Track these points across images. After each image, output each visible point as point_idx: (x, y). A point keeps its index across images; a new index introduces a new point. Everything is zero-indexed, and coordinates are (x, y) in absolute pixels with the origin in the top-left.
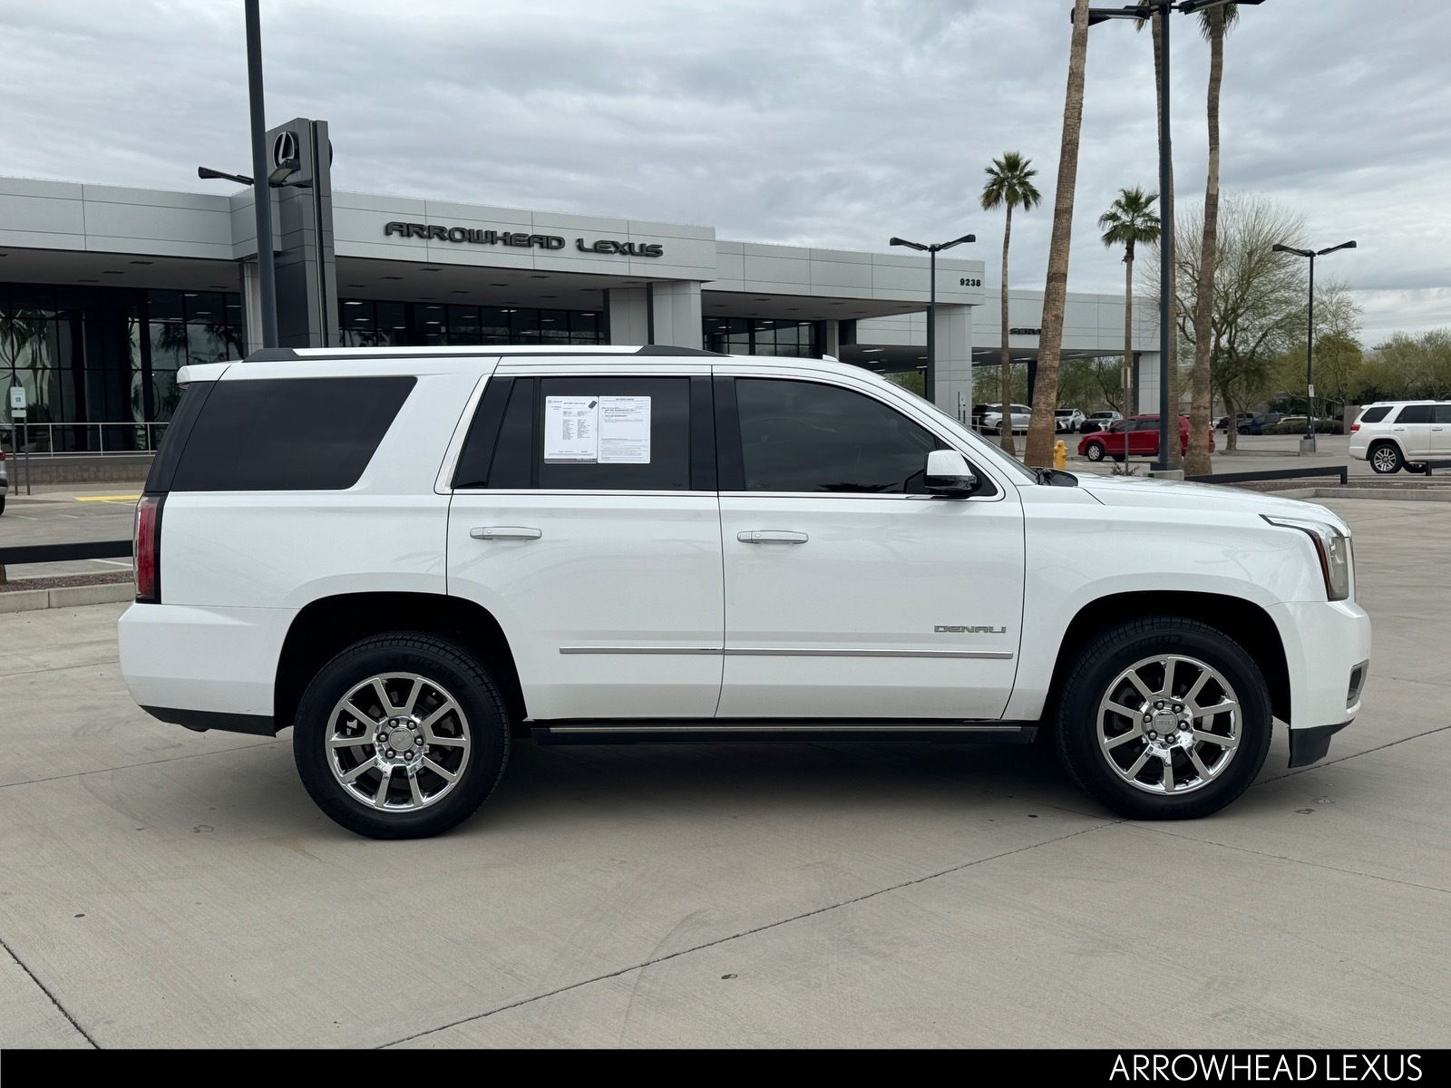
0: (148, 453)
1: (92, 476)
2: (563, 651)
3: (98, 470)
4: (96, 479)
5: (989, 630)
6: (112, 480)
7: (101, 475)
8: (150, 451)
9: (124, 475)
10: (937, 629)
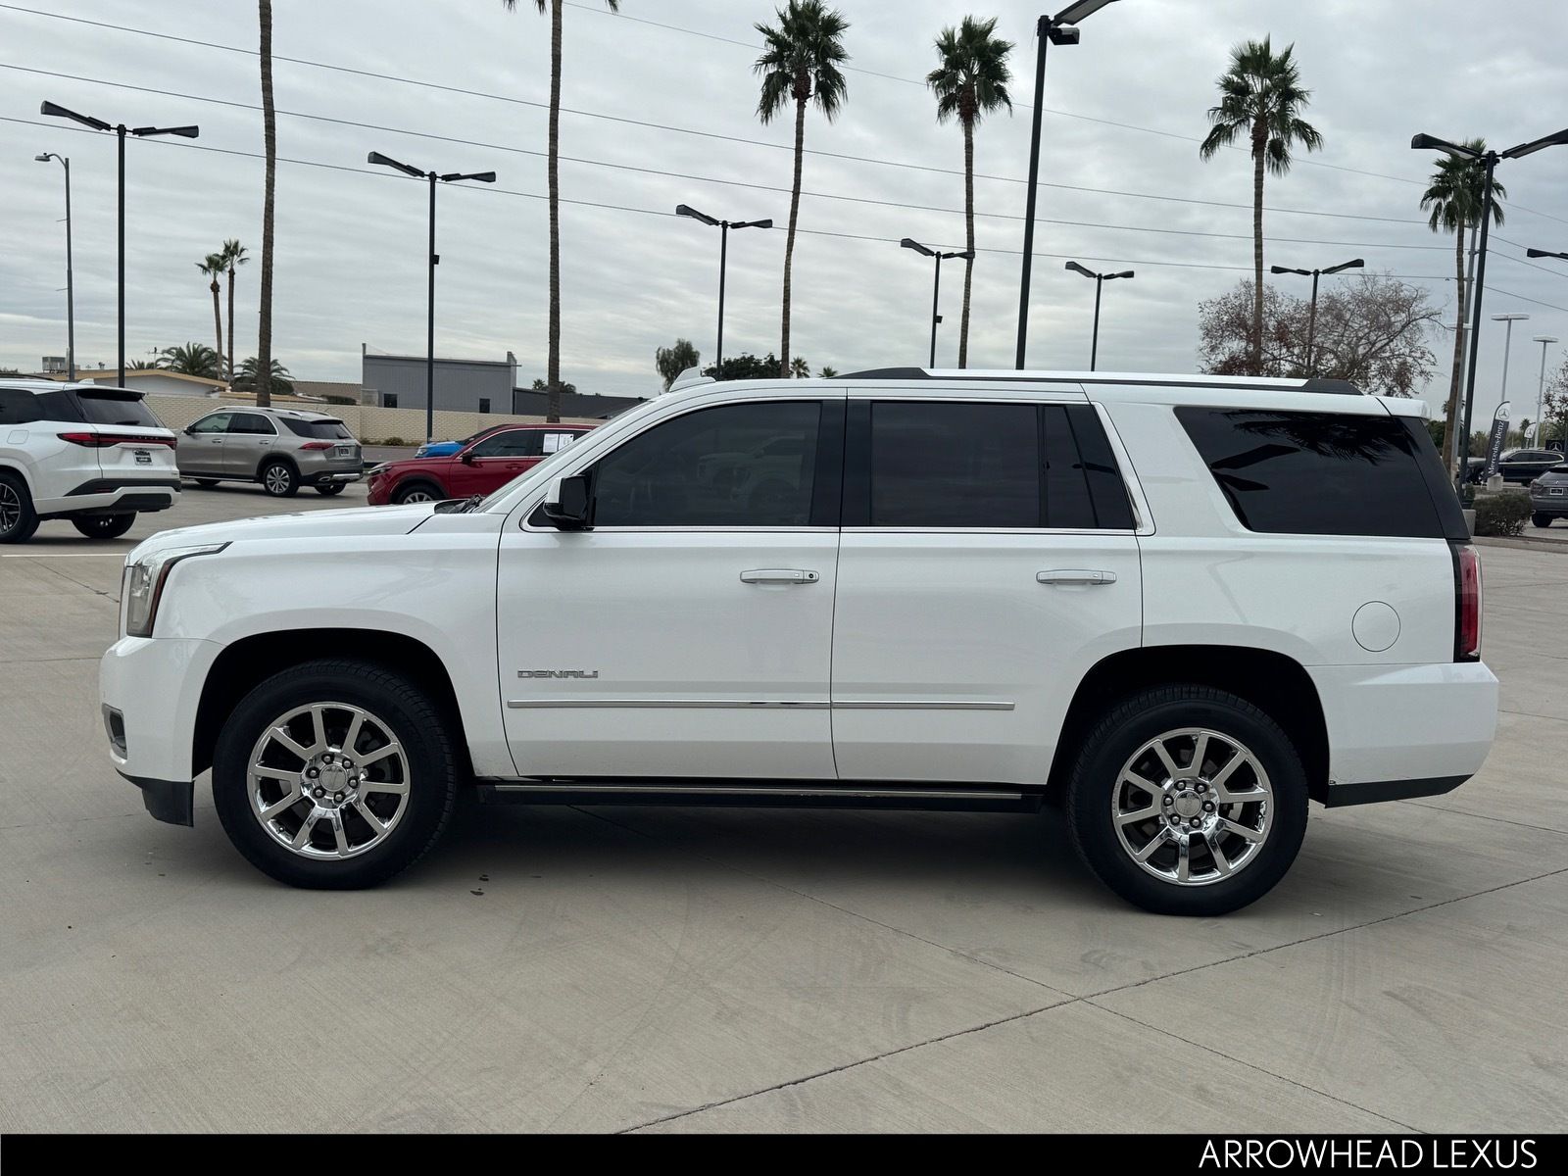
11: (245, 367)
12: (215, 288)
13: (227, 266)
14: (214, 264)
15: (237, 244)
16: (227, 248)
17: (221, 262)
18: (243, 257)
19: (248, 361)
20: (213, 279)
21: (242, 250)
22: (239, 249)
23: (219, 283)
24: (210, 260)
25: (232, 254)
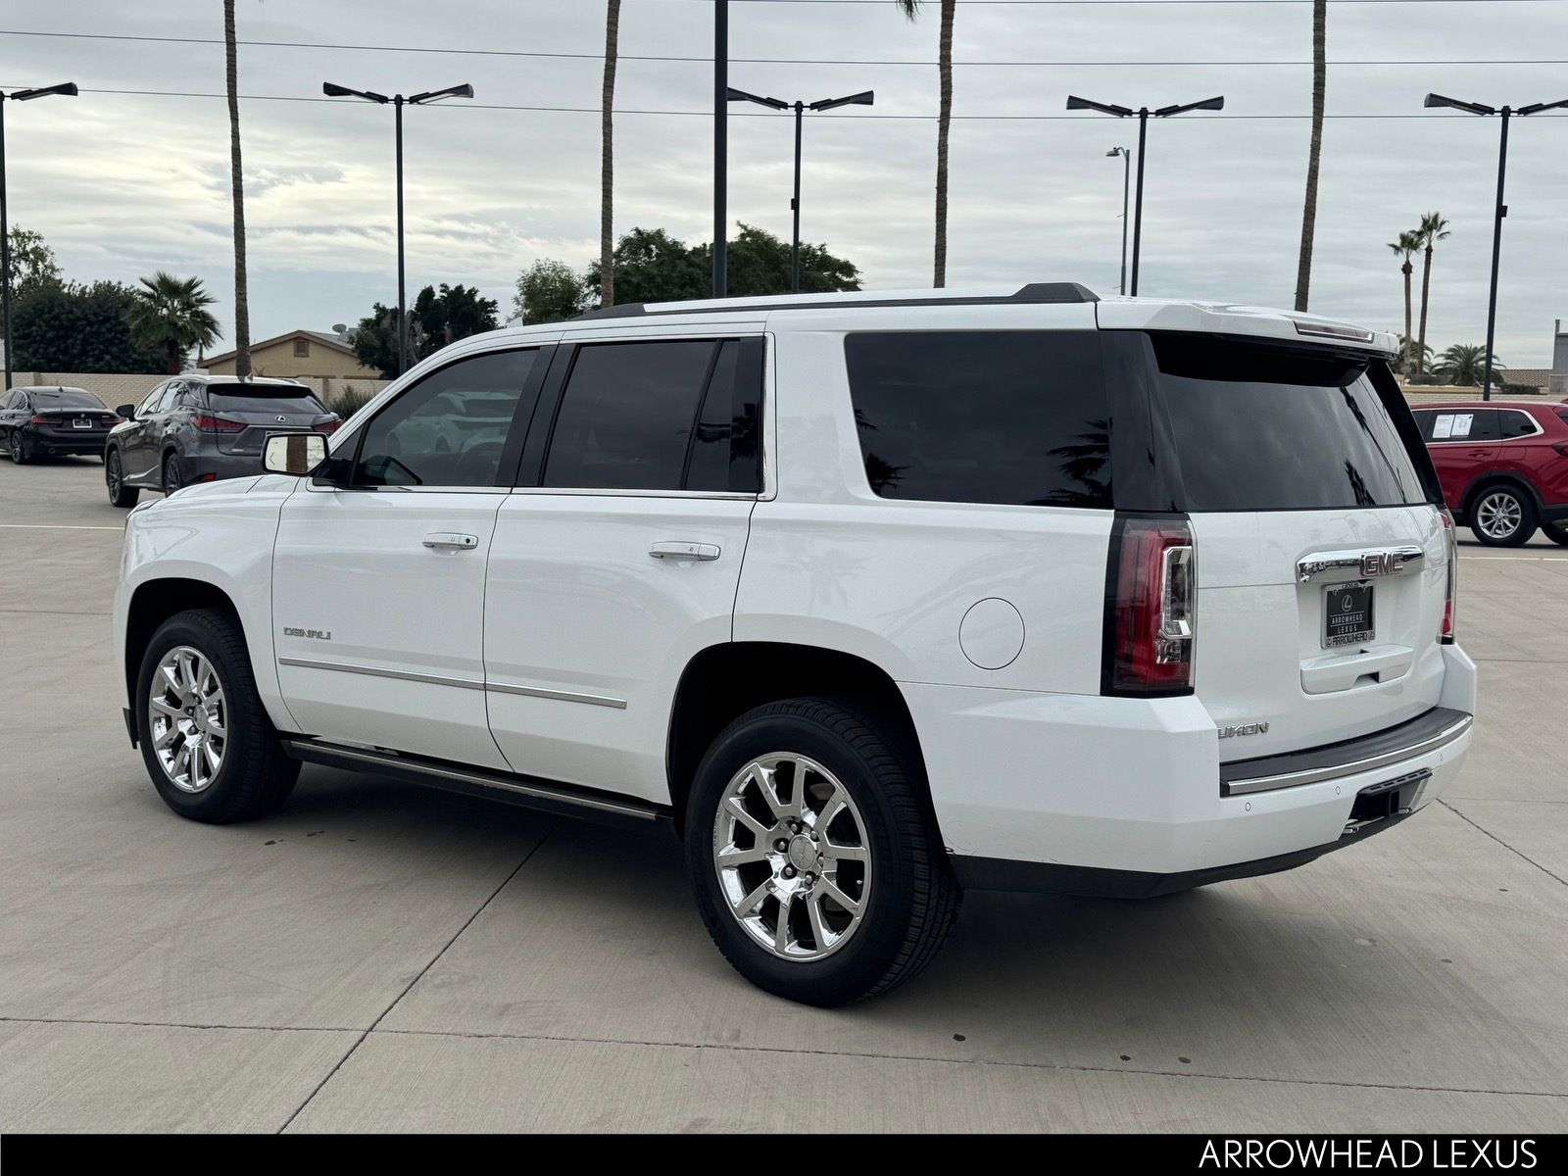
11: (1448, 357)
12: (1407, 269)
13: (1422, 243)
14: (1408, 243)
15: (1436, 217)
16: (1425, 222)
17: (1416, 240)
18: (1442, 231)
19: (1451, 350)
20: (1405, 260)
21: (1443, 223)
22: (1439, 222)
23: (1412, 263)
24: (1403, 238)
25: (1430, 229)
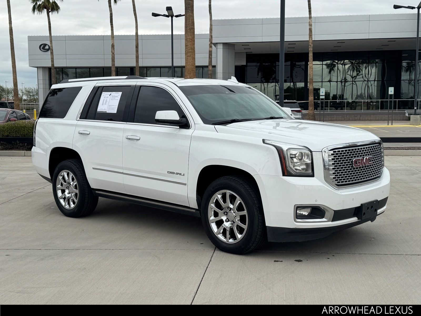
0: (379, 111)
1: (358, 118)
2: (93, 168)
3: (360, 117)
4: (360, 120)
5: (180, 174)
6: (365, 120)
7: (361, 118)
8: (380, 110)
9: (369, 119)
10: (168, 172)
